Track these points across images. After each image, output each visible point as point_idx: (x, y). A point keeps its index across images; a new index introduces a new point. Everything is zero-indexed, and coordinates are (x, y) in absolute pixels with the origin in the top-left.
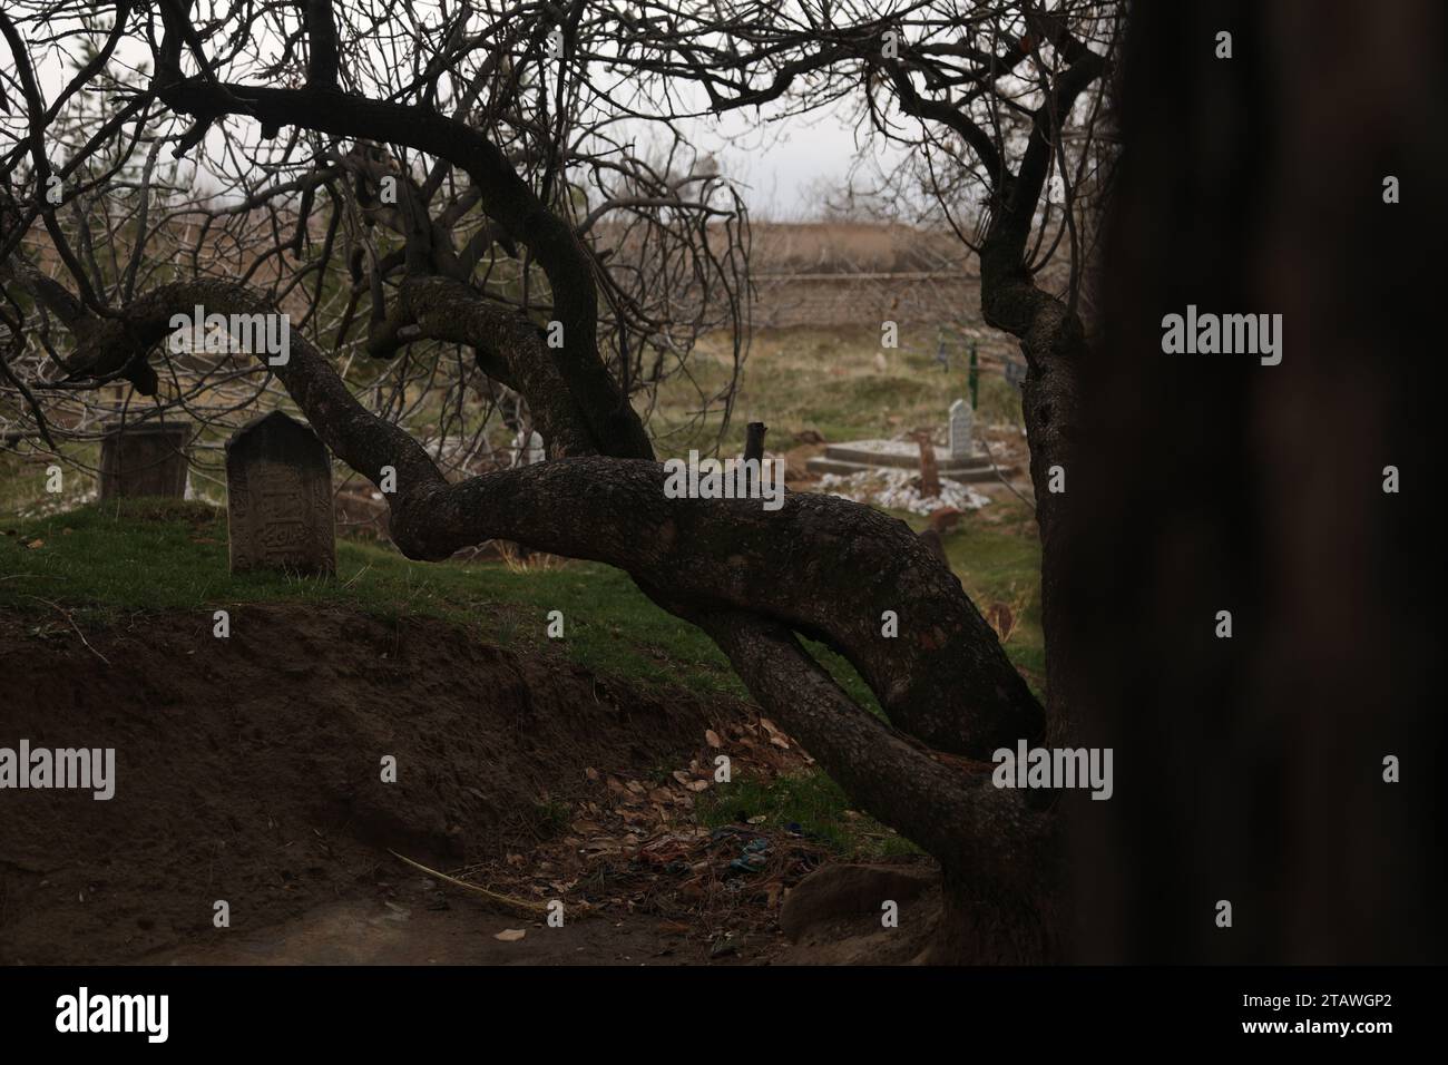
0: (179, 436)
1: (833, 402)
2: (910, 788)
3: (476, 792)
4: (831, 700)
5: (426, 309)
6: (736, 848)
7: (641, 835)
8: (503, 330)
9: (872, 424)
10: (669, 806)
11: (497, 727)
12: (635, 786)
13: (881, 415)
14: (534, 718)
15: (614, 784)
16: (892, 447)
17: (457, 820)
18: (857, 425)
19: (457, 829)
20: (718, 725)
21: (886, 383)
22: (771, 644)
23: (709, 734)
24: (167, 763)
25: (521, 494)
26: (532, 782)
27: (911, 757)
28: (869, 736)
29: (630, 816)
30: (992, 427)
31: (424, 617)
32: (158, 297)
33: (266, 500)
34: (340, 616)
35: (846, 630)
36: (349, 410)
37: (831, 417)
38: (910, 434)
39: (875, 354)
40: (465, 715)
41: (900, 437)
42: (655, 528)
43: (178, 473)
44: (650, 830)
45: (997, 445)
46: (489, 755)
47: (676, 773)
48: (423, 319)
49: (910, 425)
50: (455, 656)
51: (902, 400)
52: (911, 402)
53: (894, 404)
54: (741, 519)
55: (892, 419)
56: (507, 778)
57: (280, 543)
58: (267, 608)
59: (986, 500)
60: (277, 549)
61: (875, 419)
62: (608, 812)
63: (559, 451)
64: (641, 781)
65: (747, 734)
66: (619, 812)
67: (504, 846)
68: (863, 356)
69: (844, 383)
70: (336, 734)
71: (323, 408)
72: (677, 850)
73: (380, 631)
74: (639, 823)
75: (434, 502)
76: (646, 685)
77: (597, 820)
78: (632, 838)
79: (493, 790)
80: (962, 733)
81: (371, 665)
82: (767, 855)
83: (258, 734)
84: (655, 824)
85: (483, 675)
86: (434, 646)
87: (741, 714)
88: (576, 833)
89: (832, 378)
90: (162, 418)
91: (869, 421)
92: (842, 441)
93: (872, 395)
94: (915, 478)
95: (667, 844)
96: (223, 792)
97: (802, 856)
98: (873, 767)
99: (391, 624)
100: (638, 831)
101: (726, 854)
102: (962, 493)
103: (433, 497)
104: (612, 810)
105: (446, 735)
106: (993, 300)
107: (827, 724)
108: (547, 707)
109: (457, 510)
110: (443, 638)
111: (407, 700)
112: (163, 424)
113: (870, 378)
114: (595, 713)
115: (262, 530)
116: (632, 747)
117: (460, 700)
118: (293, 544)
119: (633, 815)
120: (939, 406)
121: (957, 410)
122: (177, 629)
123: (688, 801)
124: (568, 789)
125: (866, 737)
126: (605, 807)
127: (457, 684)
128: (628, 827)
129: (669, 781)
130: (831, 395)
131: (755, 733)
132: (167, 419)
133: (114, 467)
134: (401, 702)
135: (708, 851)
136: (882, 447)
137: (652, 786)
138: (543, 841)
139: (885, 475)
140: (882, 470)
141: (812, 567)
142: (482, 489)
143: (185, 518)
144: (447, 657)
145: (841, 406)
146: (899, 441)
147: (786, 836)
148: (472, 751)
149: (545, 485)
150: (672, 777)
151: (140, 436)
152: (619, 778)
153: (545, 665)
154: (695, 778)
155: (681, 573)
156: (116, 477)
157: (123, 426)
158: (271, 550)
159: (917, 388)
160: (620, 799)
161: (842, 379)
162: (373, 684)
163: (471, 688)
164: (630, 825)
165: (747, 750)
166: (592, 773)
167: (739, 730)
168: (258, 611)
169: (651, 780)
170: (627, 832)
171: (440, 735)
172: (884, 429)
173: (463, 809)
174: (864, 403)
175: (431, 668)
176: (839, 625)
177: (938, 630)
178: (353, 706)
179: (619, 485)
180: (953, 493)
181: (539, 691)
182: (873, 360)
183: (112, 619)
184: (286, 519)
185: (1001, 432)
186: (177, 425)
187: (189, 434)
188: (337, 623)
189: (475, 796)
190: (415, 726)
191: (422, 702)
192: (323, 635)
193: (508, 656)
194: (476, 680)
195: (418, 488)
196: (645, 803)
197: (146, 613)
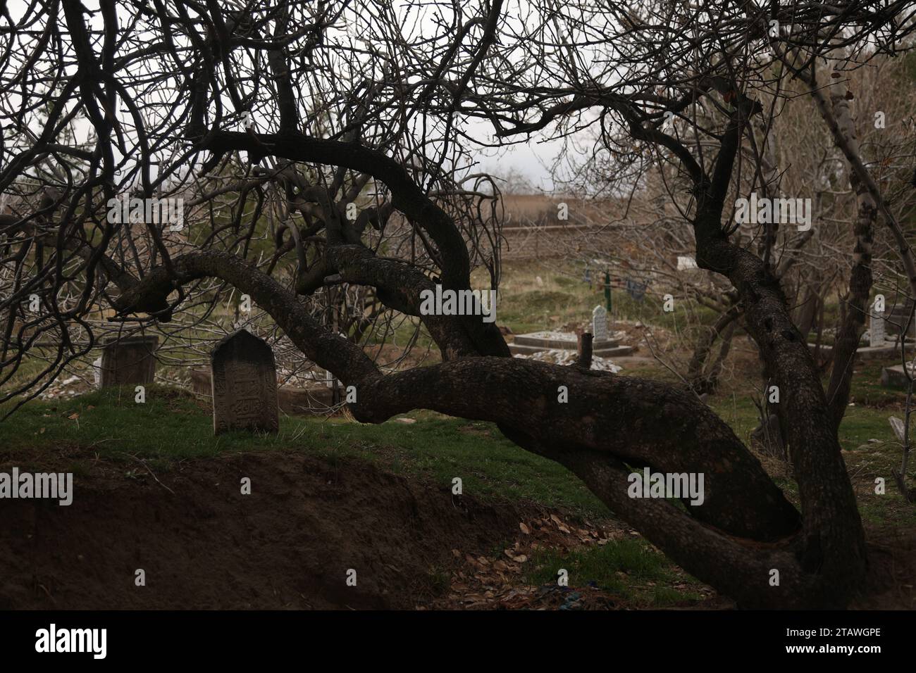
0: (151, 344)
1: (514, 307)
2: (724, 560)
3: (393, 567)
4: (661, 506)
5: (345, 265)
6: (560, 598)
7: (493, 591)
8: (403, 278)
9: (540, 321)
10: (506, 572)
11: (399, 525)
12: (483, 560)
13: (545, 315)
14: (420, 519)
15: (471, 559)
16: (556, 336)
17: (384, 586)
18: (531, 322)
19: (385, 591)
20: (526, 519)
21: (546, 295)
22: (614, 471)
23: (522, 525)
24: (211, 555)
25: (441, 381)
26: (423, 560)
27: (720, 540)
28: (691, 528)
29: (485, 580)
30: (617, 322)
31: (350, 457)
32: (180, 262)
33: (236, 386)
34: (301, 459)
35: (663, 462)
36: (316, 330)
37: (514, 317)
38: (565, 327)
39: (535, 277)
40: (380, 518)
41: (558, 329)
42: (533, 400)
43: (150, 368)
44: (499, 588)
45: (620, 333)
46: (397, 544)
47: (506, 551)
48: (343, 272)
49: (564, 322)
50: (371, 482)
51: (558, 307)
52: (563, 307)
53: (552, 309)
54: (588, 394)
55: (552, 318)
56: (409, 558)
57: (245, 412)
58: (259, 455)
59: (620, 368)
60: (243, 416)
61: (541, 318)
62: (470, 577)
63: (452, 353)
64: (486, 557)
65: (545, 525)
66: (477, 577)
67: (413, 601)
68: (529, 278)
69: (520, 295)
70: (309, 534)
71: (299, 329)
72: (521, 601)
73: (326, 467)
74: (492, 584)
75: (380, 387)
76: (482, 496)
77: (466, 583)
78: (489, 594)
79: (402, 566)
80: (748, 525)
81: (324, 489)
82: (582, 602)
83: (262, 535)
84: (502, 585)
85: (388, 492)
86: (358, 475)
87: (539, 512)
88: (454, 592)
89: (512, 293)
90: (143, 333)
91: (538, 319)
92: (523, 333)
93: (539, 303)
94: (574, 355)
95: (515, 597)
96: (245, 572)
97: (604, 602)
98: (697, 547)
99: (332, 461)
100: (492, 589)
101: (554, 602)
102: (605, 364)
103: (379, 384)
104: (473, 576)
105: (371, 532)
106: (706, 252)
107: (662, 521)
108: (426, 512)
109: (397, 392)
110: (363, 470)
111: (347, 510)
112: (144, 338)
113: (536, 292)
114: (455, 515)
115: (234, 405)
116: (478, 536)
117: (378, 509)
118: (253, 413)
119: (486, 579)
120: (583, 309)
121: (598, 312)
122: (207, 470)
123: (517, 568)
124: (444, 564)
125: (690, 529)
126: (468, 574)
127: (374, 499)
128: (484, 587)
129: (503, 557)
130: (512, 303)
131: (549, 524)
132: (147, 334)
133: (111, 366)
134: (343, 511)
135: (542, 601)
136: (550, 336)
137: (493, 560)
138: (436, 597)
139: (555, 353)
140: (552, 351)
141: (638, 422)
142: (414, 378)
143: (161, 397)
144: (367, 482)
145: (519, 310)
146: (558, 332)
147: (590, 590)
148: (387, 541)
149: (458, 375)
150: (504, 554)
151: (126, 345)
152: (473, 555)
153: (423, 485)
154: (518, 554)
155: (551, 428)
156: (112, 372)
157: (119, 340)
158: (239, 417)
159: (566, 298)
160: (476, 569)
161: (518, 293)
162: (325, 501)
163: (382, 501)
164: (486, 585)
165: (546, 535)
166: (456, 553)
167: (539, 522)
168: (254, 457)
169: (492, 556)
170: (485, 591)
171: (368, 532)
172: (549, 325)
173: (386, 578)
174: (533, 308)
175: (358, 489)
176: (659, 459)
177: (725, 461)
178: (316, 515)
179: (508, 375)
180: (599, 364)
181: (421, 501)
182: (534, 280)
183: (171, 465)
184: (249, 397)
185: (622, 325)
186: (150, 338)
187: (157, 343)
188: (299, 462)
189: (393, 571)
190: (353, 527)
191: (356, 511)
192: (293, 471)
193: (401, 480)
194: (385, 496)
195: (366, 378)
196: (491, 571)
197: (187, 460)
